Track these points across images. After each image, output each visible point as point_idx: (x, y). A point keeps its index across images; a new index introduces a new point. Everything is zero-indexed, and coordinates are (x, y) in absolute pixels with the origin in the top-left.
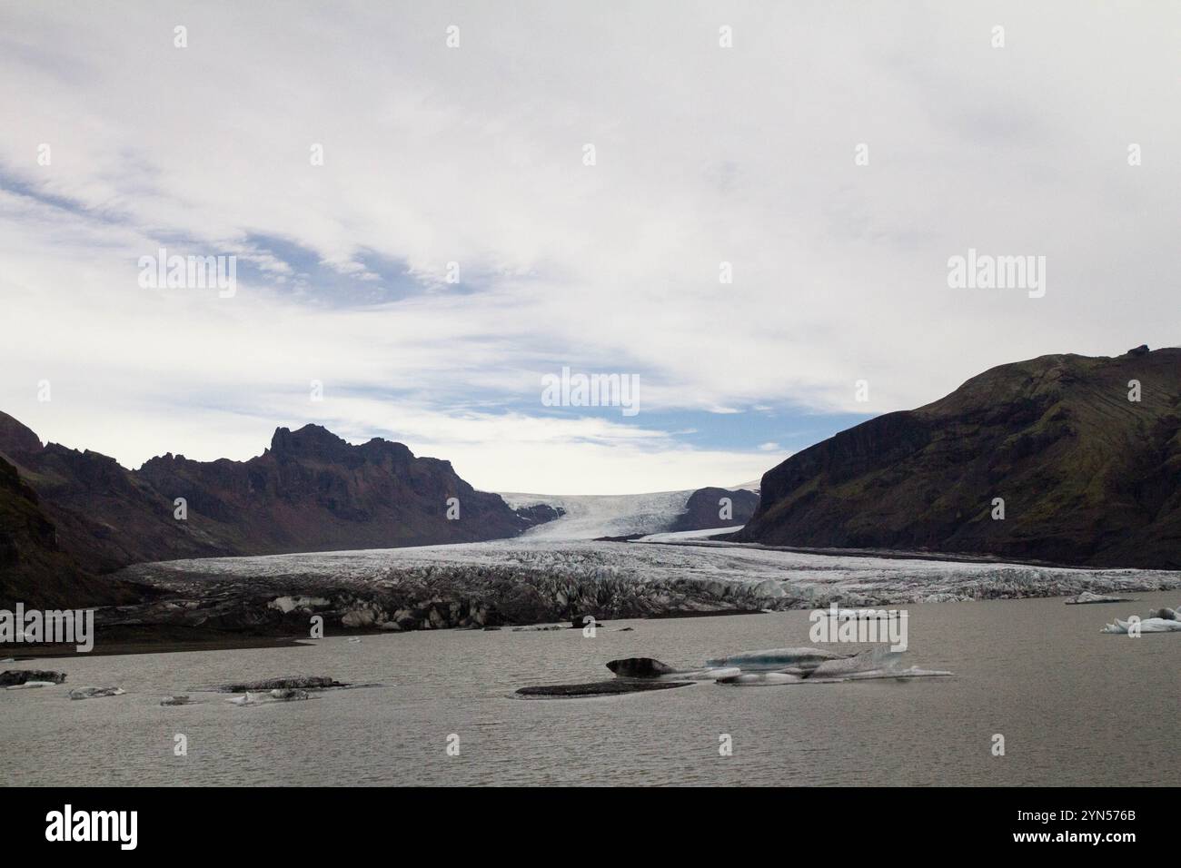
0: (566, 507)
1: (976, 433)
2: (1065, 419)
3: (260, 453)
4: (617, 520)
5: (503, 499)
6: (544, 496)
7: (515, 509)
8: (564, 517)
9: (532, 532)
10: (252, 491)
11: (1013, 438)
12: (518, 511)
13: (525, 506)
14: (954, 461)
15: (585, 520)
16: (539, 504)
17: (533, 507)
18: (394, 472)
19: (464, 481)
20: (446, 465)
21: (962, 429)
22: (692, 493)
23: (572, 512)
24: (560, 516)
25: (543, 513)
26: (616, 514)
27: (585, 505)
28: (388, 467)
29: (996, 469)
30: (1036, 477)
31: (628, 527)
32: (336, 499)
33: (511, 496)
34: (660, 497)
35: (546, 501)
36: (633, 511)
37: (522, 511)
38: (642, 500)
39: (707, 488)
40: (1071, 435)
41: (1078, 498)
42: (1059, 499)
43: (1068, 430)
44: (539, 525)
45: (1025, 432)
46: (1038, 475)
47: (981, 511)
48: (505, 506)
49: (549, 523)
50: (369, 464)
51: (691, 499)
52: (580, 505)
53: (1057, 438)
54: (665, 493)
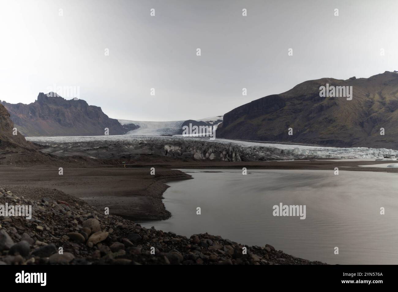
0: (140, 125)
1: (301, 103)
2: (334, 99)
3: (34, 102)
4: (159, 130)
5: (119, 121)
6: (132, 121)
7: (123, 125)
8: (139, 128)
9: (129, 133)
10: (31, 115)
11: (316, 105)
12: (124, 126)
13: (126, 124)
14: (294, 113)
15: (147, 130)
16: (131, 123)
17: (129, 125)
18: (81, 110)
19: (105, 114)
20: (99, 108)
21: (296, 102)
22: (184, 122)
23: (142, 127)
24: (138, 128)
25: (132, 127)
26: (157, 128)
27: (146, 125)
28: (79, 108)
29: (310, 116)
30: (326, 119)
31: (163, 132)
32: (61, 119)
33: (121, 120)
34: (172, 123)
35: (133, 123)
36: (163, 127)
37: (125, 126)
38: (166, 124)
39: (190, 120)
40: (337, 105)
41: (343, 126)
42: (336, 127)
43: (336, 103)
44: (131, 131)
45: (321, 103)
46: (326, 118)
47: (306, 130)
48: (119, 124)
49: (134, 130)
50: (72, 107)
51: (183, 123)
52: (145, 124)
53: (331, 106)
54: (174, 122)
